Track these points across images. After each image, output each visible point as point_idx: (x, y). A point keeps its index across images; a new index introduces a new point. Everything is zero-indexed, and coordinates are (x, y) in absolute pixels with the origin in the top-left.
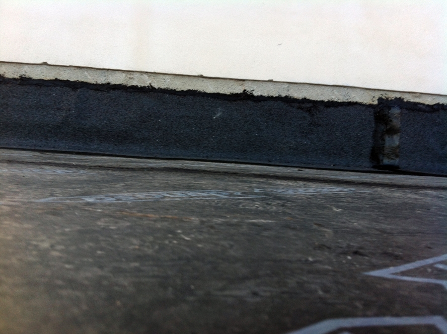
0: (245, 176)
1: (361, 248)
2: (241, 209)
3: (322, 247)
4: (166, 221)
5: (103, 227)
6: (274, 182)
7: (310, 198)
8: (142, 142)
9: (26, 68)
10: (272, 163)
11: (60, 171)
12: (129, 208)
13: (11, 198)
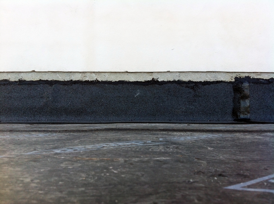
0: (154, 131)
1: (224, 172)
2: (150, 152)
3: (199, 173)
4: (103, 162)
5: (64, 167)
6: (172, 133)
7: (194, 142)
8: (92, 114)
9: (22, 74)
10: (172, 122)
11: (41, 135)
12: (81, 155)
13: (10, 153)
